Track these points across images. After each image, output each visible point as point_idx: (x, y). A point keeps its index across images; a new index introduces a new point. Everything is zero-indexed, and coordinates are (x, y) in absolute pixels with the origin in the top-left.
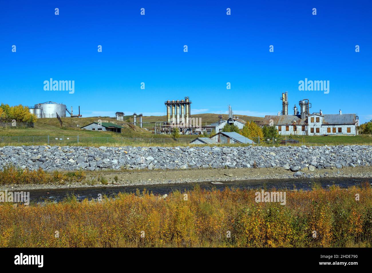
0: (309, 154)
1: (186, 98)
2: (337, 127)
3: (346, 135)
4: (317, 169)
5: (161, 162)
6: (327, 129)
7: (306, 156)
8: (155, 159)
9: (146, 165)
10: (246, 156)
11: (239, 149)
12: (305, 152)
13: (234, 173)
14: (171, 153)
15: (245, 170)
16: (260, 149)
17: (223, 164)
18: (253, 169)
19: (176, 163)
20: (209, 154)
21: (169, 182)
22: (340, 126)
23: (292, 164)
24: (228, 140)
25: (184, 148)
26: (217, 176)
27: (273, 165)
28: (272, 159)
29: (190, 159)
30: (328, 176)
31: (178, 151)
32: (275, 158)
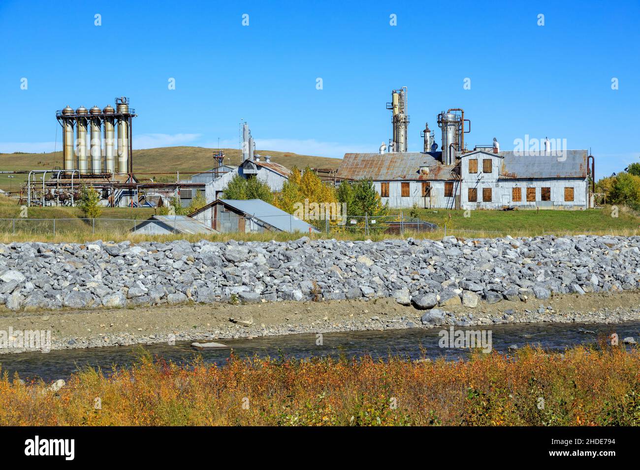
1: (119, 102)
2: (538, 186)
3: (561, 208)
4: (485, 302)
5: (47, 287)
6: (511, 190)
7: (456, 264)
8: (27, 278)
9: (1, 295)
10: (291, 267)
11: (271, 248)
12: (453, 254)
13: (257, 316)
14: (74, 262)
15: (288, 306)
16: (331, 247)
17: (227, 290)
18: (311, 305)
19: (90, 289)
20: (186, 263)
21: (68, 346)
22: (546, 184)
23: (419, 290)
24: (240, 222)
25: (114, 247)
26: (209, 324)
27: (366, 293)
28: (362, 276)
29: (130, 277)
30: (513, 320)
31: (96, 255)
32: (371, 272)
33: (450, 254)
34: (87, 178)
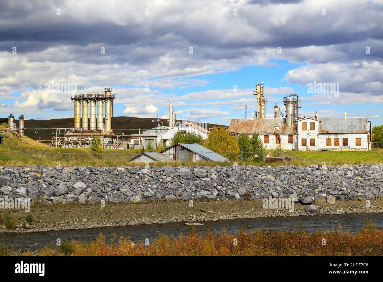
0: (323, 177)
1: (106, 90)
2: (341, 137)
3: (354, 150)
4: (339, 201)
5: (99, 191)
6: (326, 140)
7: (320, 180)
8: (88, 186)
9: (75, 196)
10: (231, 181)
11: (218, 170)
12: (318, 174)
13: (215, 208)
14: (112, 177)
15: (232, 202)
16: (251, 169)
17: (198, 193)
18: (245, 202)
19: (123, 193)
20: (173, 178)
21: (116, 224)
22: (345, 136)
23: (302, 194)
24: (189, 156)
25: (133, 169)
26: (190, 213)
27: (274, 195)
28: (270, 186)
29: (144, 186)
30: (355, 211)
31: (123, 173)
32: (275, 184)
33: (316, 174)
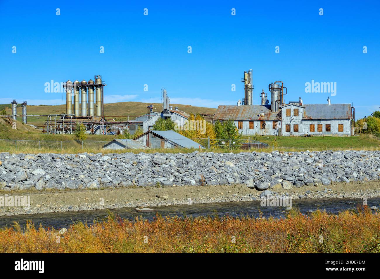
0: (282, 163)
1: (97, 78)
2: (324, 123)
3: (336, 136)
4: (295, 186)
5: (57, 178)
6: (309, 126)
7: (279, 166)
8: (47, 173)
9: (32, 182)
10: (189, 167)
11: (178, 157)
12: (277, 160)
13: (171, 194)
14: (72, 164)
15: (187, 188)
16: (211, 156)
17: (154, 179)
18: (200, 188)
19: (81, 179)
20: (133, 165)
21: (69, 209)
22: (328, 122)
23: (259, 180)
24: (161, 143)
25: (94, 156)
26: (144, 198)
27: (230, 181)
28: (228, 172)
29: (102, 173)
30: (310, 196)
31: (84, 160)
32: (233, 170)
33: (276, 160)
34: (79, 119)
